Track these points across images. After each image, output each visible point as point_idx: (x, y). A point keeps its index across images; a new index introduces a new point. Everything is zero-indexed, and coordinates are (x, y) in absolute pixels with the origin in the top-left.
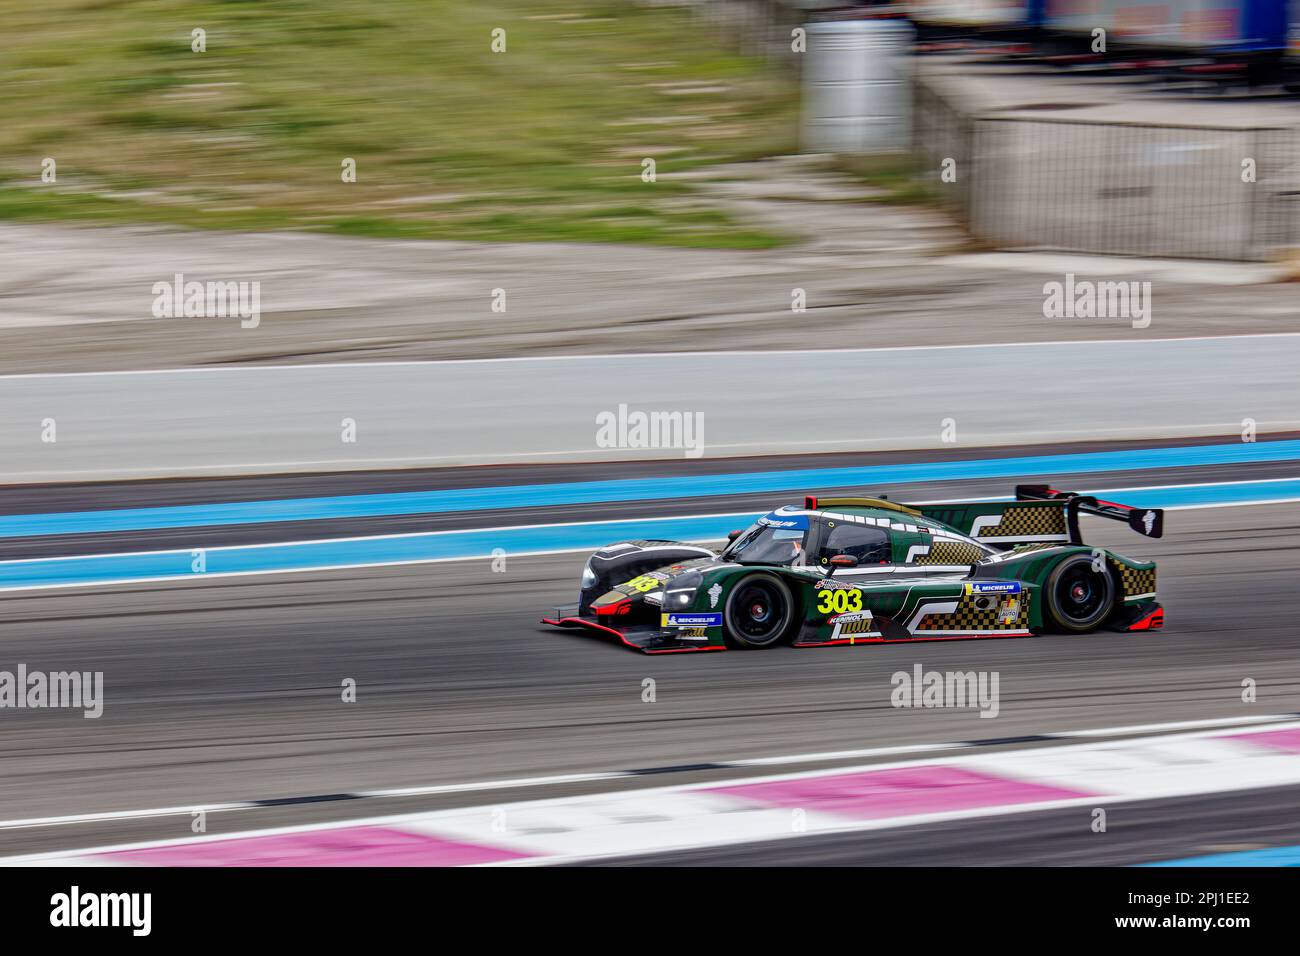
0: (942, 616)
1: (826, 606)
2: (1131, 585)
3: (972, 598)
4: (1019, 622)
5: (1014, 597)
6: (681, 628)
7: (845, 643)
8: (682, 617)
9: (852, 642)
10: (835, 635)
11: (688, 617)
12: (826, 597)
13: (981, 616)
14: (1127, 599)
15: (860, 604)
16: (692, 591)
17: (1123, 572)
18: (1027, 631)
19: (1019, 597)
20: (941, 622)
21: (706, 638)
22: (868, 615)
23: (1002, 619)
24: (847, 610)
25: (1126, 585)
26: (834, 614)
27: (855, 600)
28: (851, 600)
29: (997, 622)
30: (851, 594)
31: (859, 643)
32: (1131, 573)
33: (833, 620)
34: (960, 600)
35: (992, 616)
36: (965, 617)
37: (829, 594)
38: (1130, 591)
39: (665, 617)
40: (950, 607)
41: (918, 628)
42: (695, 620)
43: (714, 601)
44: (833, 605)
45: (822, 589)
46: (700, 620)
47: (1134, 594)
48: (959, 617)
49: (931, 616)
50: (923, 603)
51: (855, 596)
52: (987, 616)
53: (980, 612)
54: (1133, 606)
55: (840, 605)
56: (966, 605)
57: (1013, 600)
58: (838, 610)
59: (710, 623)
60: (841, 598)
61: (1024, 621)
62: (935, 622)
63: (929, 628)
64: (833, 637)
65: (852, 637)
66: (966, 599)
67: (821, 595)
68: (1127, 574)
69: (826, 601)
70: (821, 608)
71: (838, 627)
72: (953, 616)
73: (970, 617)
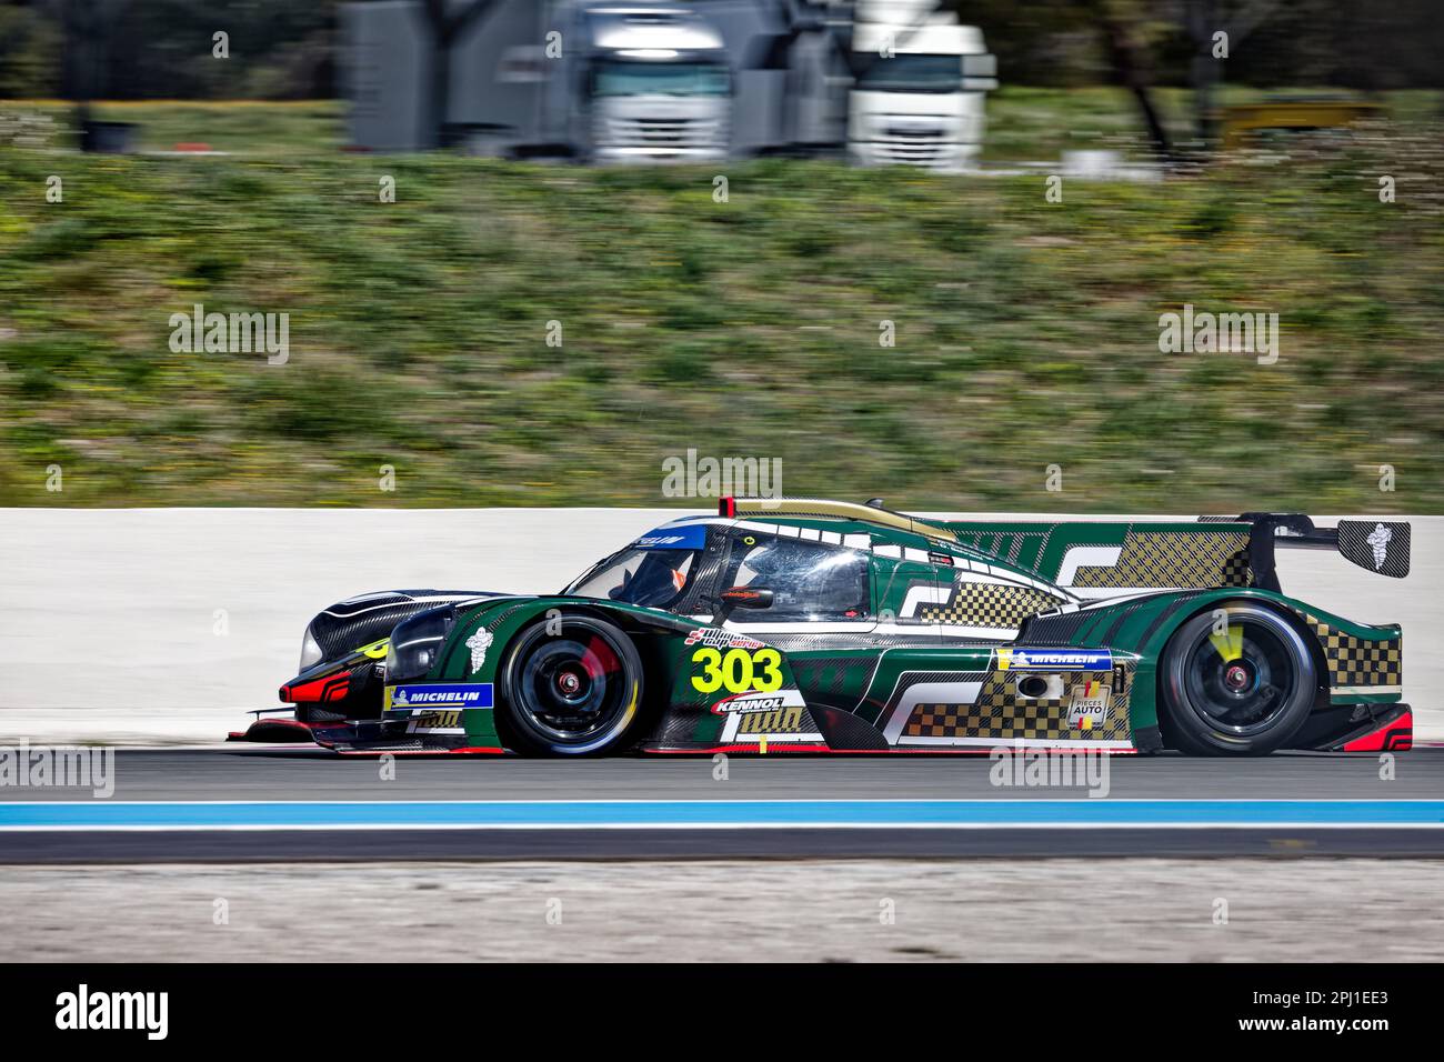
0: (952, 709)
1: (708, 679)
2: (1342, 665)
3: (1010, 675)
4: (1110, 726)
5: (1100, 678)
6: (417, 712)
7: (748, 752)
8: (419, 691)
9: (763, 750)
10: (728, 735)
11: (430, 690)
12: (707, 661)
13: (1031, 712)
14: (1334, 691)
15: (778, 678)
16: (438, 642)
17: (1325, 639)
18: (1128, 744)
19: (1109, 677)
20: (951, 721)
21: (461, 731)
22: (795, 699)
23: (1075, 718)
24: (752, 687)
25: (1332, 665)
26: (724, 694)
27: (767, 670)
28: (759, 670)
29: (1064, 725)
30: (759, 657)
31: (777, 752)
32: (1343, 643)
33: (722, 707)
34: (986, 679)
35: (1054, 713)
36: (998, 711)
37: (715, 656)
38: (1342, 676)
39: (389, 691)
40: (967, 692)
41: (905, 733)
42: (441, 697)
43: (478, 660)
44: (722, 677)
45: (699, 645)
46: (450, 696)
47: (1351, 681)
48: (986, 711)
49: (929, 708)
50: (909, 681)
51: (767, 661)
52: (1042, 713)
53: (1029, 703)
54: (1348, 706)
55: (738, 677)
56: (999, 689)
57: (1095, 685)
58: (732, 687)
59: (469, 703)
60: (738, 665)
61: (1120, 725)
62: (939, 721)
63: (926, 732)
64: (723, 740)
65: (763, 740)
66: (999, 678)
67: (698, 657)
68: (1333, 642)
69: (708, 669)
70: (698, 682)
71: (733, 721)
72: (974, 709)
73: (1009, 712)
